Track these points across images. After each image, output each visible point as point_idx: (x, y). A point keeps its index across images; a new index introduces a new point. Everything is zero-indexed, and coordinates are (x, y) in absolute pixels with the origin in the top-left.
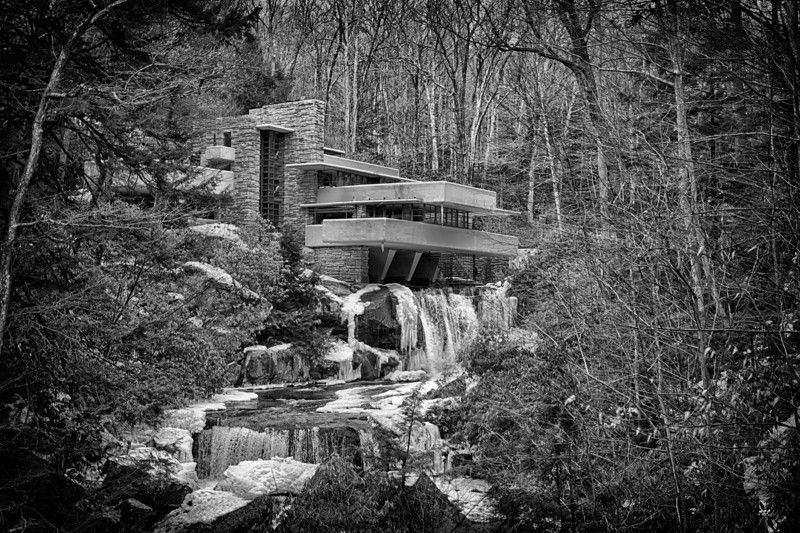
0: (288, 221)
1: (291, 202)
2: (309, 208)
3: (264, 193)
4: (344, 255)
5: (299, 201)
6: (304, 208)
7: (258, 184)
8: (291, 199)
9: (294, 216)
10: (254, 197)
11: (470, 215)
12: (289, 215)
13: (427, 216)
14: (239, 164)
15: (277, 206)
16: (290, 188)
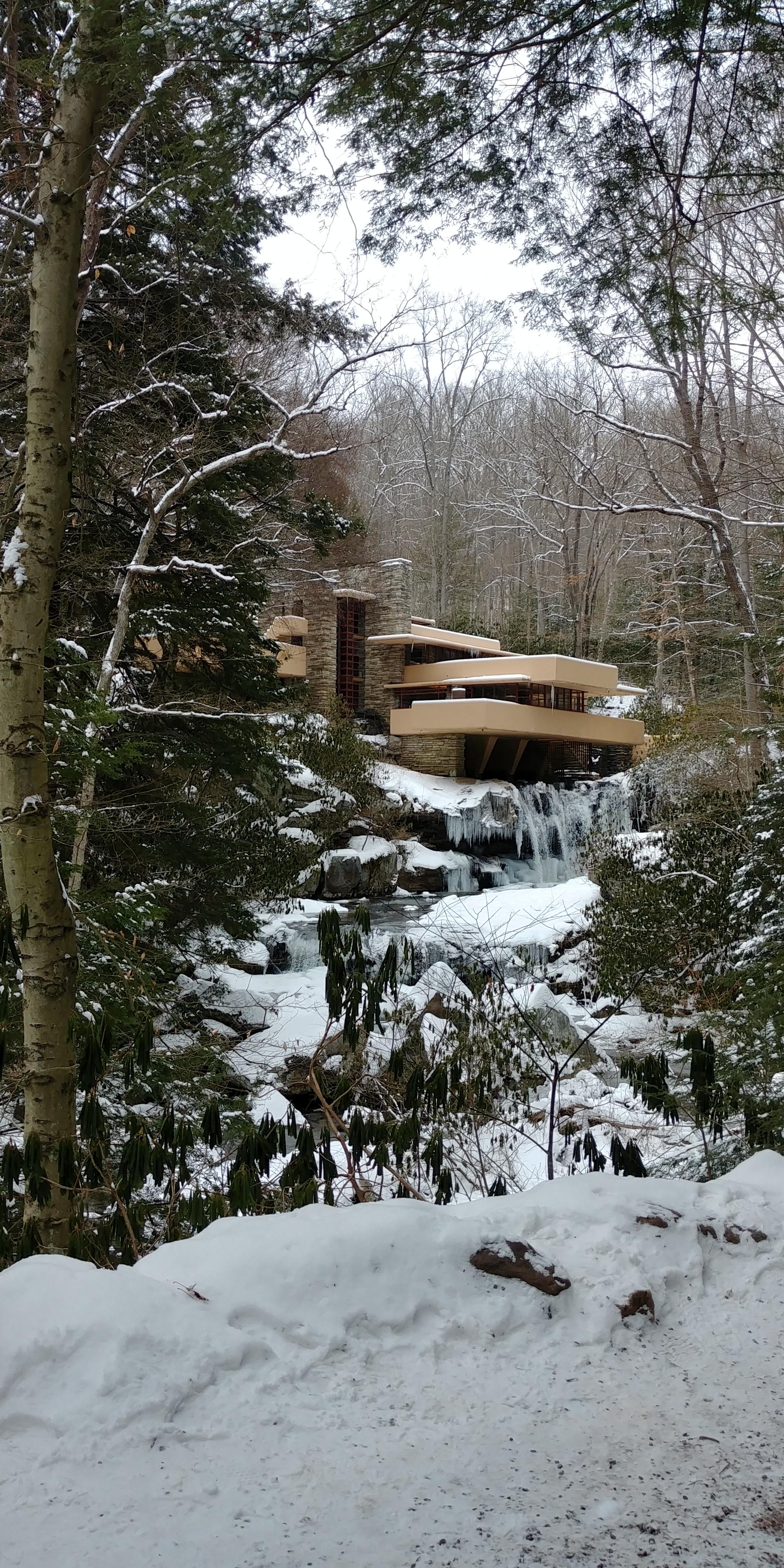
0: (369, 704)
1: (373, 682)
2: (395, 689)
3: (341, 671)
4: (437, 745)
5: (382, 681)
6: (388, 690)
7: (335, 662)
8: (373, 679)
9: (377, 699)
10: (330, 676)
11: (587, 696)
12: (371, 698)
13: (535, 697)
14: (315, 638)
15: (356, 687)
16: (371, 666)
